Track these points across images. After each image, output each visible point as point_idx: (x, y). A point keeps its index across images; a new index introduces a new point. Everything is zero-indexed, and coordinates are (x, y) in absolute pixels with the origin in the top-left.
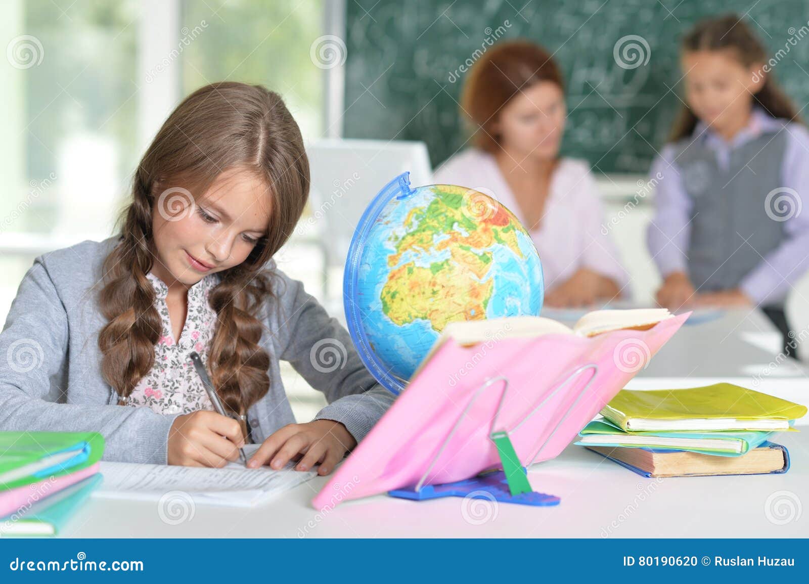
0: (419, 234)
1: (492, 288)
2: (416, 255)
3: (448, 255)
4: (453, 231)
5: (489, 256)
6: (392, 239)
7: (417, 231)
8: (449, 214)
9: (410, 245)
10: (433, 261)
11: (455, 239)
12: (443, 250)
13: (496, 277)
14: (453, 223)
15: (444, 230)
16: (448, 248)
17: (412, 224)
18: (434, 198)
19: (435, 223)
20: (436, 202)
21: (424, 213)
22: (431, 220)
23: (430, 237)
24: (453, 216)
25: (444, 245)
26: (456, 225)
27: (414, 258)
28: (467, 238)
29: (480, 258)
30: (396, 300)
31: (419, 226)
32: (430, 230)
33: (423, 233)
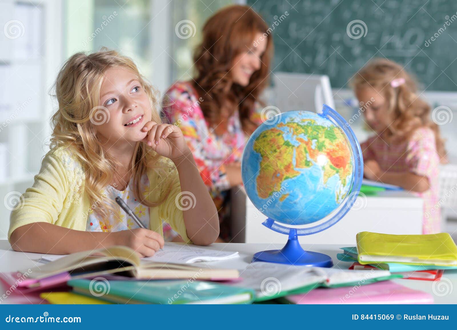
0: (300, 127)
1: (296, 176)
2: (288, 132)
3: (296, 145)
4: (311, 141)
5: (310, 164)
6: (291, 119)
7: (301, 126)
8: (320, 135)
9: (292, 127)
10: (289, 140)
11: (307, 144)
12: (298, 141)
13: (302, 175)
14: (316, 139)
15: (309, 137)
16: (300, 143)
17: (304, 122)
18: (326, 126)
19: (310, 131)
20: (323, 128)
21: (313, 125)
22: (311, 129)
23: (301, 132)
24: (320, 137)
25: (301, 140)
26: (316, 140)
27: (286, 132)
28: (312, 149)
29: (306, 161)
30: (263, 139)
31: (305, 126)
32: (305, 131)
33: (301, 128)
